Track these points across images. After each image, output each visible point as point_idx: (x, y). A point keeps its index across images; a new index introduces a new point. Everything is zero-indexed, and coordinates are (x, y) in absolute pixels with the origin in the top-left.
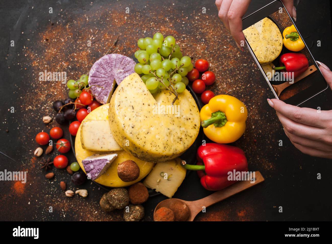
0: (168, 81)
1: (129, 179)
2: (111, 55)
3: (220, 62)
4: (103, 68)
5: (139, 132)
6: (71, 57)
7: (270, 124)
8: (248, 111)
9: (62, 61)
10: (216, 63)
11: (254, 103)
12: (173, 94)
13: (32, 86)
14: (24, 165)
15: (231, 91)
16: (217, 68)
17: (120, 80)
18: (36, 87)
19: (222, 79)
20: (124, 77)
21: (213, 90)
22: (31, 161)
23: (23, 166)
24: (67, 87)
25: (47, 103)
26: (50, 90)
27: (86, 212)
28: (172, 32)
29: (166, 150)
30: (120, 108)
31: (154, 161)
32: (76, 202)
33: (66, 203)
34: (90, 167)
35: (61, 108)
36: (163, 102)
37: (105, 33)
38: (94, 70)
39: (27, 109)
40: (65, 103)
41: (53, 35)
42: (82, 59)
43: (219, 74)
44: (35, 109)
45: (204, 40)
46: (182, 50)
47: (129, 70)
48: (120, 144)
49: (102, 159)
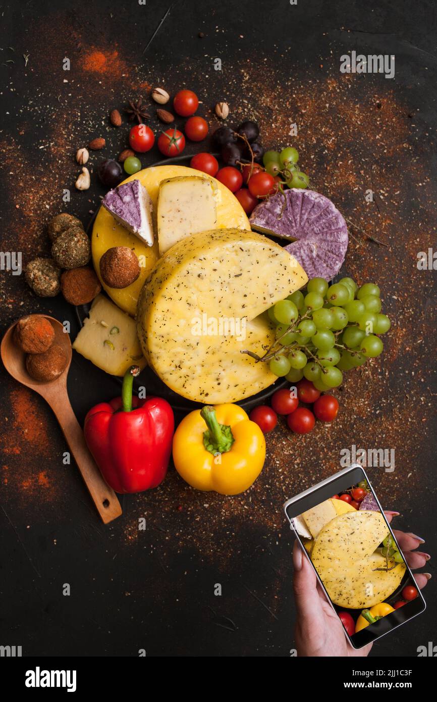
0: (293, 343)
1: (105, 268)
2: (345, 233)
3: (335, 444)
4: (319, 218)
5: (190, 288)
6: (345, 154)
7: (212, 538)
8: (238, 496)
9: (336, 135)
10: (331, 436)
11: (254, 509)
12: (266, 351)
13: (288, 80)
14: (136, 68)
15: (275, 463)
16: (322, 438)
17: (297, 250)
18: (285, 88)
19: (300, 447)
20: (301, 257)
21: (277, 429)
22: (143, 82)
23: (134, 67)
24: (286, 147)
25: (255, 109)
26: (280, 114)
27: (49, 188)
28: (394, 351)
29: (158, 339)
30: (236, 251)
31: (137, 317)
32: (67, 169)
33: (66, 149)
34: (126, 195)
35: (243, 138)
36: (251, 333)
37: (392, 218)
38: (316, 198)
39: (243, 71)
40: (253, 144)
41: (388, 118)
42: (341, 175)
43: (310, 441)
44: (243, 86)
45: (378, 412)
46: (357, 370)
47: (316, 267)
48: (169, 251)
49: (140, 218)
